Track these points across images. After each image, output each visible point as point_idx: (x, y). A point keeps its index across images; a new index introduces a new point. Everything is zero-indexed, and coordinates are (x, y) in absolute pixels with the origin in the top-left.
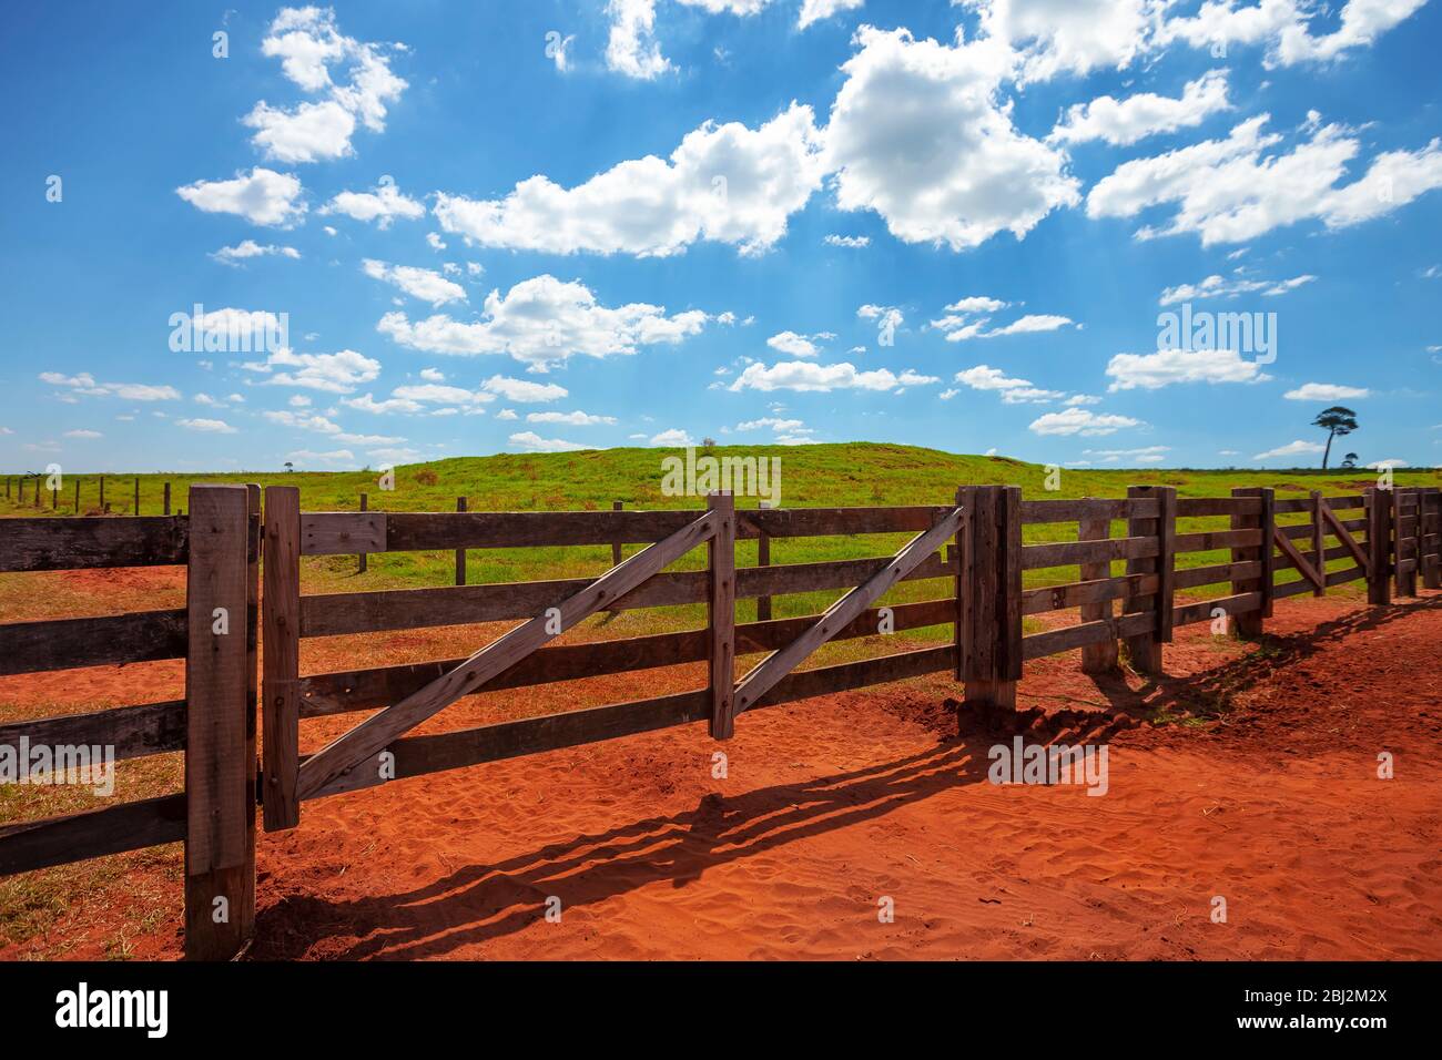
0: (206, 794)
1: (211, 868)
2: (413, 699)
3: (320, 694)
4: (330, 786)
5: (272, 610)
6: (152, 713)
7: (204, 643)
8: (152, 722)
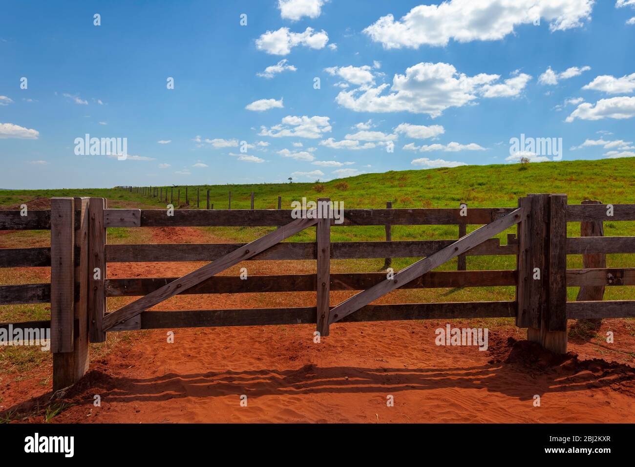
0: (57, 321)
1: (58, 351)
2: (152, 294)
3: (113, 287)
4: (116, 327)
5: (93, 250)
6: (40, 287)
7: (56, 261)
8: (40, 290)
